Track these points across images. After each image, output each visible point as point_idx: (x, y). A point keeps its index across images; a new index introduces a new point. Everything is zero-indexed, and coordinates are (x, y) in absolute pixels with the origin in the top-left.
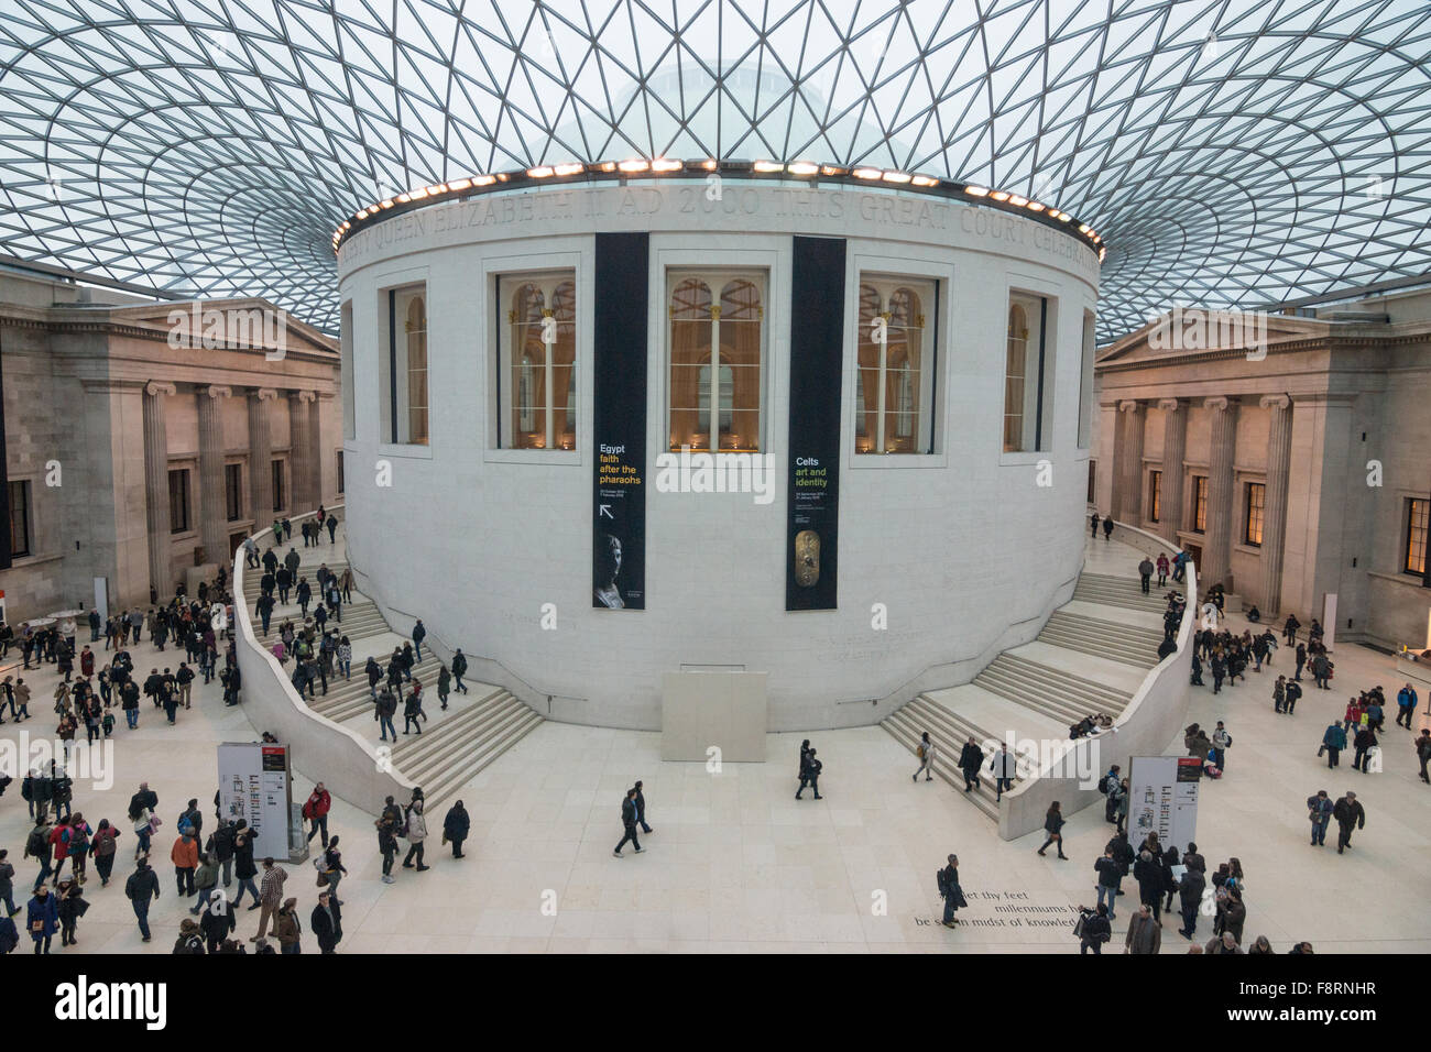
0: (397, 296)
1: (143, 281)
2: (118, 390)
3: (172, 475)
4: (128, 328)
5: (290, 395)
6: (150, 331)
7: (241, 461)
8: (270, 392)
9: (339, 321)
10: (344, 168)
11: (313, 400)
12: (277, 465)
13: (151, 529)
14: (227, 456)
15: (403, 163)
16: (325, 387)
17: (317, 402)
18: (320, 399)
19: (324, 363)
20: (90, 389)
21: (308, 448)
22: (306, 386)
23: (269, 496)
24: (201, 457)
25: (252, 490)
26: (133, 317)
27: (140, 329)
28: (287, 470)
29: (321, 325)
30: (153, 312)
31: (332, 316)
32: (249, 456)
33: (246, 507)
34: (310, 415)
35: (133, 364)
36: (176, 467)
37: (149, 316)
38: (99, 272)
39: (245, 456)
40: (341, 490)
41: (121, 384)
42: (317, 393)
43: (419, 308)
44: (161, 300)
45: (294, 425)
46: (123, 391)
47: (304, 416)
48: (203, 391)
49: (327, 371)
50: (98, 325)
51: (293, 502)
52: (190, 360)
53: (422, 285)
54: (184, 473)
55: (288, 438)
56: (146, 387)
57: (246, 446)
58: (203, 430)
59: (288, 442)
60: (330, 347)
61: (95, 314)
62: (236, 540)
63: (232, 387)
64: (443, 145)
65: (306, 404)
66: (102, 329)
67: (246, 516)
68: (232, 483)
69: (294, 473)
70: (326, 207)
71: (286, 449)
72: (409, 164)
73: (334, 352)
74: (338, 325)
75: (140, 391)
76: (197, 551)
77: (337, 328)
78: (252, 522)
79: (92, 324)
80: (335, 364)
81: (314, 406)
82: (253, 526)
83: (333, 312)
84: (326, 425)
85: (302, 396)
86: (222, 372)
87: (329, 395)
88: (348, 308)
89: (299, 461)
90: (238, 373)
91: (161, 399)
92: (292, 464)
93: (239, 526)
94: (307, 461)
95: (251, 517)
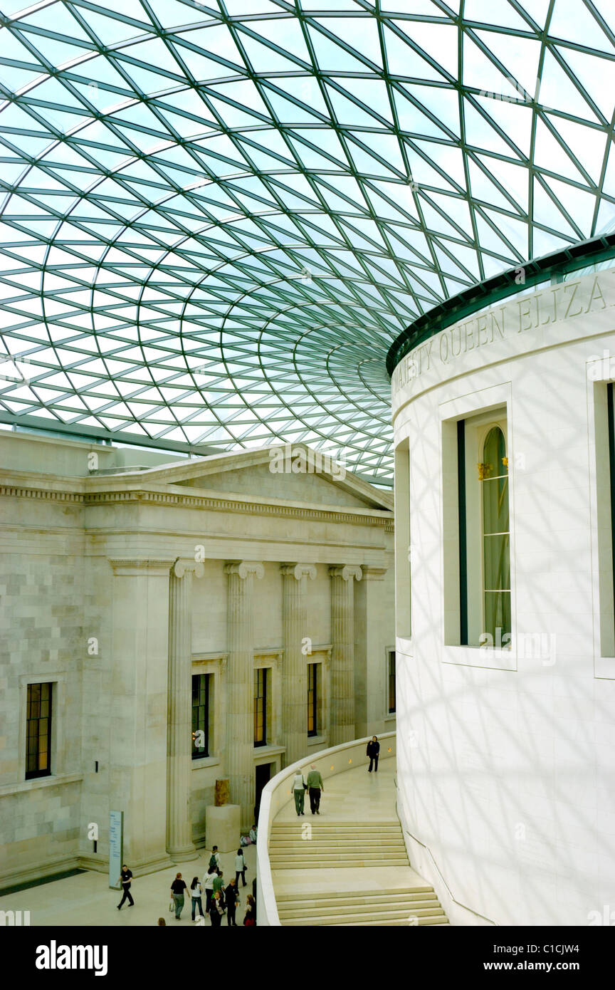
0: (467, 428)
1: (176, 435)
2: (145, 572)
3: (196, 679)
4: (158, 494)
5: (332, 572)
6: (180, 497)
7: (271, 664)
8: (308, 568)
9: (392, 466)
10: (400, 264)
11: (359, 578)
12: (314, 669)
13: (170, 753)
14: (257, 657)
15: (474, 244)
16: (372, 559)
17: (363, 580)
18: (368, 576)
19: (375, 526)
20: (120, 571)
21: (352, 647)
22: (350, 559)
23: (302, 713)
24: (228, 658)
25: (283, 705)
26: (166, 481)
27: (171, 495)
28: (325, 677)
29: (371, 472)
30: (185, 473)
31: (386, 459)
32: (281, 658)
33: (276, 730)
34: (355, 600)
35: (162, 539)
36: (200, 671)
37: (180, 479)
38: (135, 429)
39: (276, 656)
40: (393, 710)
41: (149, 564)
42: (364, 568)
43: (496, 441)
44: (194, 457)
45: (334, 613)
46: (152, 572)
47: (347, 603)
48: (233, 570)
49: (377, 536)
50: (129, 493)
51: (332, 723)
52: (221, 531)
53: (501, 409)
54: (208, 677)
55: (328, 632)
56: (173, 568)
57: (278, 643)
58: (231, 621)
59: (327, 640)
60: (381, 502)
61: (129, 480)
62: (263, 774)
63: (265, 563)
64: (526, 211)
65: (351, 584)
66: (134, 497)
67: (275, 740)
68: (261, 695)
69: (334, 681)
70: (379, 318)
71: (324, 648)
72: (482, 244)
73: (386, 509)
74: (392, 471)
75: (167, 572)
76: (219, 786)
77: (390, 476)
78: (281, 749)
79: (125, 493)
80: (387, 526)
81: (359, 585)
82: (282, 755)
83: (385, 454)
84: (373, 612)
85: (346, 573)
86: (254, 544)
87: (380, 572)
88: (404, 449)
89: (339, 665)
90: (272, 545)
91: (188, 582)
92: (330, 668)
93: (266, 754)
94: (350, 665)
95: (281, 743)
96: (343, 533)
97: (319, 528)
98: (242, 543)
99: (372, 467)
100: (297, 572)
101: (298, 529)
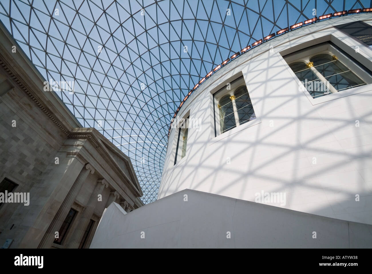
8: (118, 195)
11: (127, 207)
22: (127, 200)
35: (88, 154)
37: (104, 141)
48: (100, 181)
52: (103, 165)
56: (86, 164)
58: (92, 197)
63: (109, 184)
66: (86, 136)
75: (84, 164)
85: (125, 203)
86: (109, 177)
90: (113, 180)
91: (88, 172)
96: (128, 191)
97: (124, 185)
98: (106, 173)
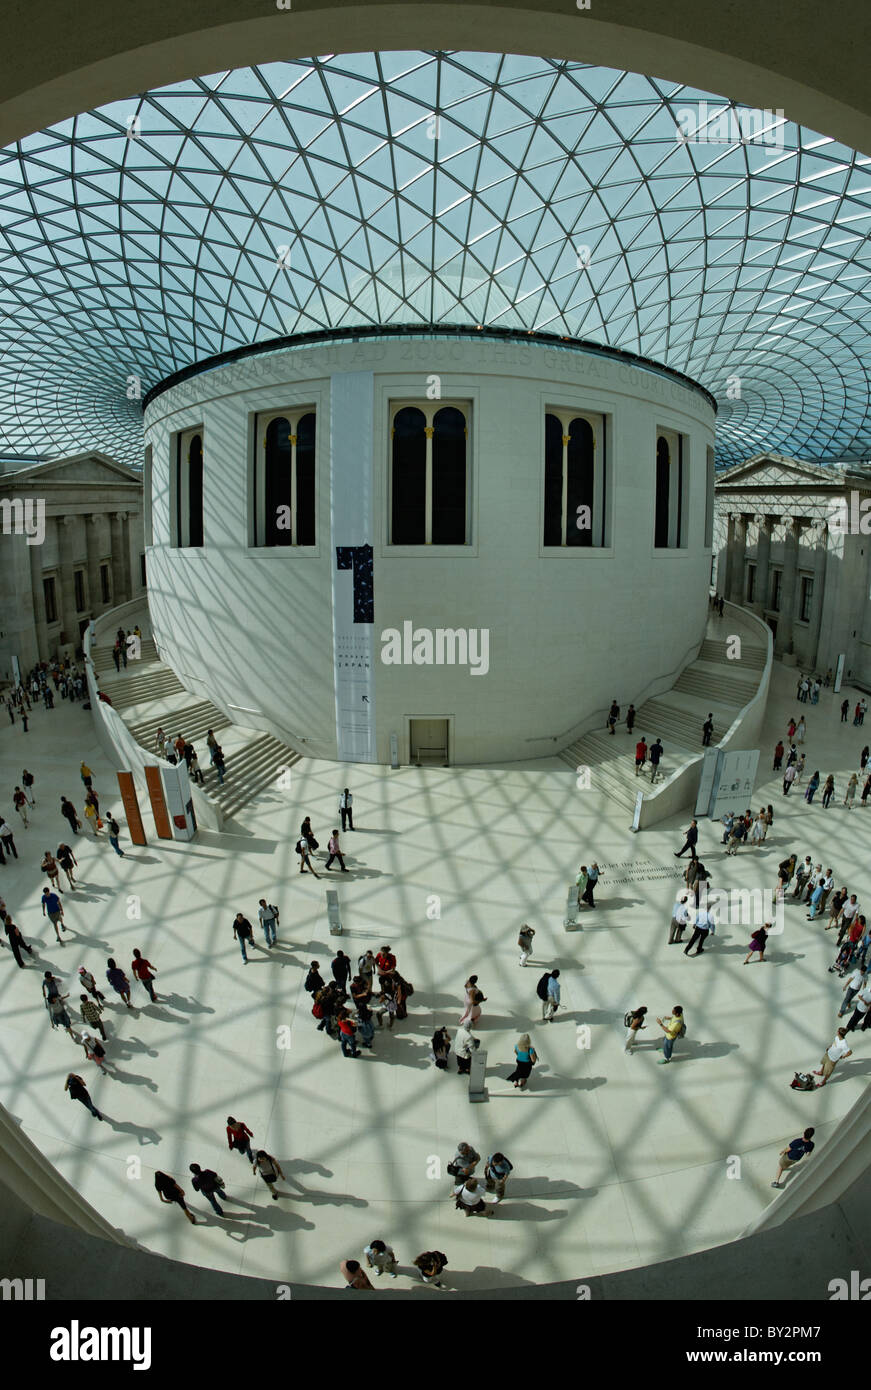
0: (182, 437)
1: (31, 452)
3: (46, 581)
4: (22, 484)
5: (112, 516)
6: (35, 485)
7: (82, 568)
9: (143, 458)
11: (125, 519)
12: (104, 569)
13: (37, 621)
14: (75, 566)
16: (131, 508)
17: (127, 519)
18: (130, 517)
19: (133, 490)
21: (122, 556)
22: (121, 509)
23: (99, 591)
24: (61, 569)
25: (90, 588)
26: (26, 477)
27: (28, 484)
28: (110, 572)
29: (131, 463)
30: (36, 471)
31: (139, 455)
32: (87, 565)
33: (87, 602)
34: (124, 529)
36: (48, 577)
37: (34, 475)
38: (10, 451)
39: (84, 564)
42: (127, 513)
43: (197, 442)
44: (40, 462)
45: (113, 538)
47: (119, 532)
49: (134, 496)
50: (9, 485)
51: (114, 594)
53: (200, 426)
54: (52, 580)
55: (111, 548)
57: (85, 557)
59: (110, 553)
60: (136, 478)
61: (8, 478)
62: (84, 626)
65: (120, 523)
66: (10, 488)
67: (87, 607)
68: (78, 585)
69: (114, 574)
71: (109, 557)
73: (139, 481)
74: (142, 461)
76: (62, 635)
77: (142, 464)
78: (90, 612)
80: (139, 490)
81: (125, 522)
82: (92, 615)
83: (139, 452)
84: (133, 536)
85: (118, 517)
86: (71, 506)
87: (135, 514)
88: (149, 449)
89: (117, 565)
90: (81, 505)
92: (113, 567)
93: (83, 615)
94: (122, 564)
95: (90, 608)
96: (117, 495)
97: (104, 494)
98: (65, 506)
99: (131, 460)
100: (94, 518)
101: (94, 496)
